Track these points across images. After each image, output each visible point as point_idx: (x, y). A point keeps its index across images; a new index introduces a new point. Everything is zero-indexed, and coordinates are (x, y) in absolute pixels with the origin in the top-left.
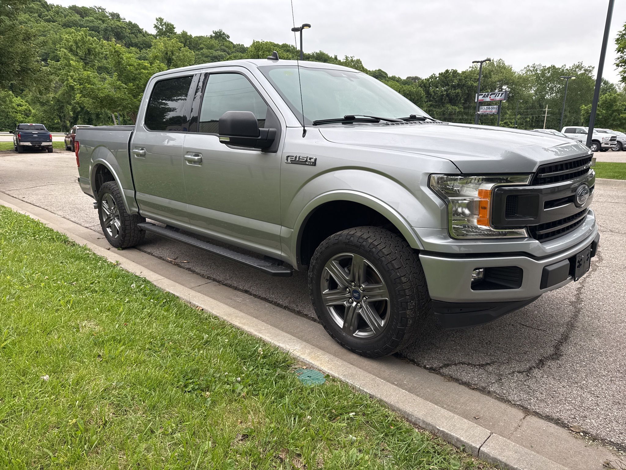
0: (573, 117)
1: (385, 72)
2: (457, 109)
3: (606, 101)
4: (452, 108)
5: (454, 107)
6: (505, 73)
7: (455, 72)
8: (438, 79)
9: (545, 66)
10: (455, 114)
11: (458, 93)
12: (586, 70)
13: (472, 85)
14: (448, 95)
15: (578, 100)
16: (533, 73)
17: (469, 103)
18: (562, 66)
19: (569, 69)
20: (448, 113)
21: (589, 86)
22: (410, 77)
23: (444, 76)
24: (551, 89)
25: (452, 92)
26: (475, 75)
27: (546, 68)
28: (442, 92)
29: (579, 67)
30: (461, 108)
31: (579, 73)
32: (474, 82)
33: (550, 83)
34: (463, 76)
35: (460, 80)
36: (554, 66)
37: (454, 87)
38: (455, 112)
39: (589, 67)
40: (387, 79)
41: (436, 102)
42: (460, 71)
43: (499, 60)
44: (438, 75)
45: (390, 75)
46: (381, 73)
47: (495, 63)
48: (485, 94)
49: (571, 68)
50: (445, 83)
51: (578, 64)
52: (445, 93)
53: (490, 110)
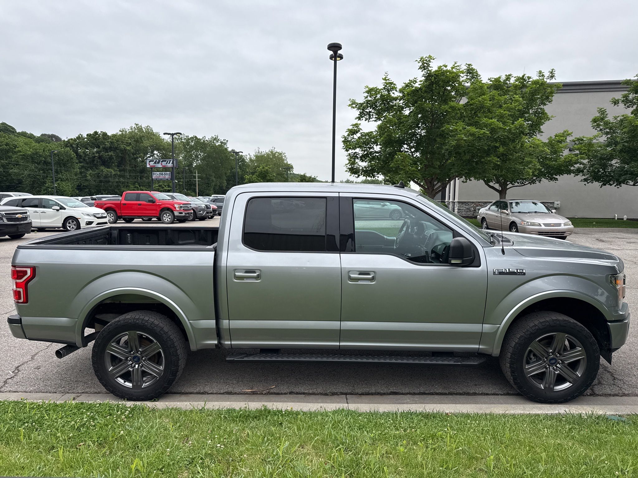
0: (218, 182)
1: (12, 127)
2: (113, 172)
3: (262, 172)
4: (107, 171)
5: (109, 170)
6: (155, 139)
7: (105, 134)
8: (85, 139)
9: (188, 136)
10: (111, 176)
11: (111, 155)
12: (221, 142)
13: (124, 149)
14: (100, 157)
15: (219, 167)
16: (179, 141)
17: (125, 167)
18: (203, 138)
19: (208, 140)
20: (104, 175)
21: (227, 156)
22: (45, 135)
23: (93, 137)
24: (197, 156)
25: (104, 154)
26: (126, 139)
27: (189, 138)
28: (93, 154)
29: (216, 139)
30: (116, 171)
31: (217, 145)
32: (127, 146)
33: (195, 151)
34: (114, 139)
35: (111, 143)
36: (196, 137)
37: (106, 150)
38: (111, 174)
39: (224, 140)
40: (16, 134)
41: (87, 163)
42: (109, 134)
43: (147, 127)
44: (86, 136)
45: (18, 130)
46: (6, 128)
47: (144, 129)
48: (156, 161)
49: (210, 140)
50: (95, 144)
51: (215, 137)
52: (97, 155)
53: (163, 176)
